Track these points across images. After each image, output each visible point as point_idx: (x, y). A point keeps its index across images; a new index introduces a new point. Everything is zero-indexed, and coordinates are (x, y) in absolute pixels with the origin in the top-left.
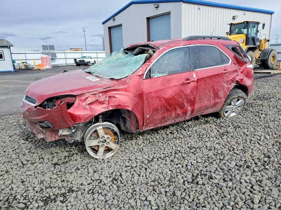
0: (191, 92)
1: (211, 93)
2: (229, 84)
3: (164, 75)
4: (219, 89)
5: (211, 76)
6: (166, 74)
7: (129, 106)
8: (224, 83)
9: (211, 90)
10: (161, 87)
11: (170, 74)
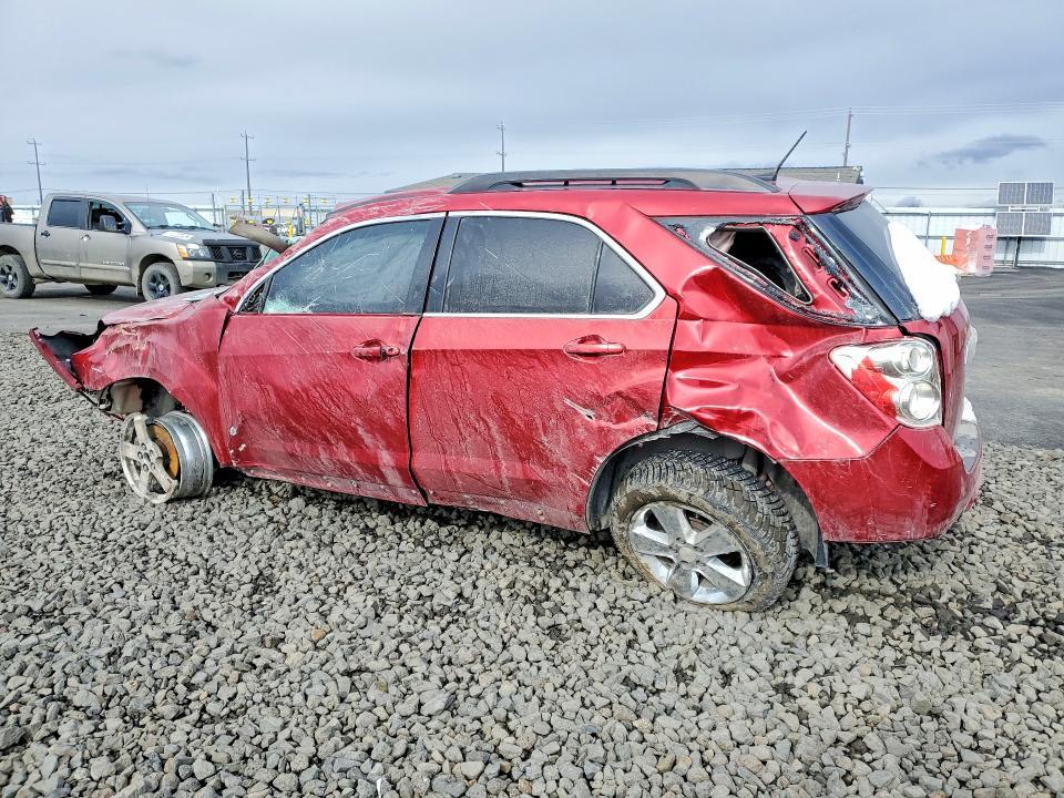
0: (381, 393)
1: (489, 428)
2: (604, 414)
3: (299, 310)
4: (538, 421)
5: (491, 353)
6: (306, 309)
7: (169, 381)
8: (568, 402)
9: (487, 412)
10: (274, 349)
11: (321, 310)
